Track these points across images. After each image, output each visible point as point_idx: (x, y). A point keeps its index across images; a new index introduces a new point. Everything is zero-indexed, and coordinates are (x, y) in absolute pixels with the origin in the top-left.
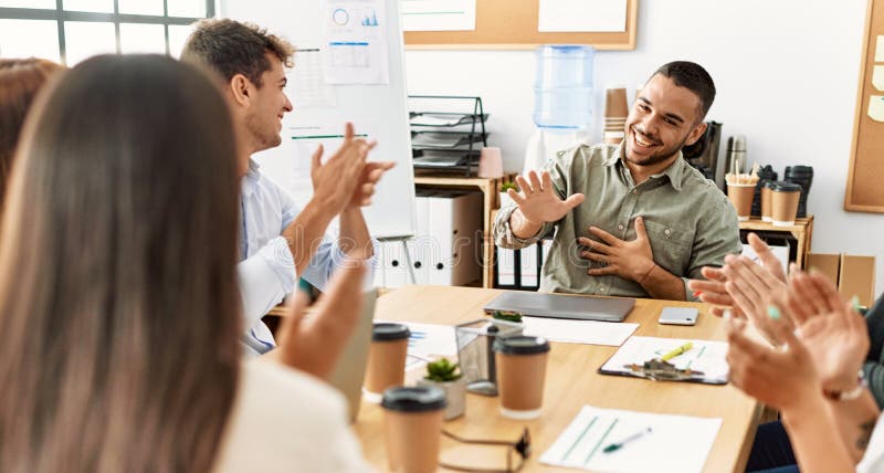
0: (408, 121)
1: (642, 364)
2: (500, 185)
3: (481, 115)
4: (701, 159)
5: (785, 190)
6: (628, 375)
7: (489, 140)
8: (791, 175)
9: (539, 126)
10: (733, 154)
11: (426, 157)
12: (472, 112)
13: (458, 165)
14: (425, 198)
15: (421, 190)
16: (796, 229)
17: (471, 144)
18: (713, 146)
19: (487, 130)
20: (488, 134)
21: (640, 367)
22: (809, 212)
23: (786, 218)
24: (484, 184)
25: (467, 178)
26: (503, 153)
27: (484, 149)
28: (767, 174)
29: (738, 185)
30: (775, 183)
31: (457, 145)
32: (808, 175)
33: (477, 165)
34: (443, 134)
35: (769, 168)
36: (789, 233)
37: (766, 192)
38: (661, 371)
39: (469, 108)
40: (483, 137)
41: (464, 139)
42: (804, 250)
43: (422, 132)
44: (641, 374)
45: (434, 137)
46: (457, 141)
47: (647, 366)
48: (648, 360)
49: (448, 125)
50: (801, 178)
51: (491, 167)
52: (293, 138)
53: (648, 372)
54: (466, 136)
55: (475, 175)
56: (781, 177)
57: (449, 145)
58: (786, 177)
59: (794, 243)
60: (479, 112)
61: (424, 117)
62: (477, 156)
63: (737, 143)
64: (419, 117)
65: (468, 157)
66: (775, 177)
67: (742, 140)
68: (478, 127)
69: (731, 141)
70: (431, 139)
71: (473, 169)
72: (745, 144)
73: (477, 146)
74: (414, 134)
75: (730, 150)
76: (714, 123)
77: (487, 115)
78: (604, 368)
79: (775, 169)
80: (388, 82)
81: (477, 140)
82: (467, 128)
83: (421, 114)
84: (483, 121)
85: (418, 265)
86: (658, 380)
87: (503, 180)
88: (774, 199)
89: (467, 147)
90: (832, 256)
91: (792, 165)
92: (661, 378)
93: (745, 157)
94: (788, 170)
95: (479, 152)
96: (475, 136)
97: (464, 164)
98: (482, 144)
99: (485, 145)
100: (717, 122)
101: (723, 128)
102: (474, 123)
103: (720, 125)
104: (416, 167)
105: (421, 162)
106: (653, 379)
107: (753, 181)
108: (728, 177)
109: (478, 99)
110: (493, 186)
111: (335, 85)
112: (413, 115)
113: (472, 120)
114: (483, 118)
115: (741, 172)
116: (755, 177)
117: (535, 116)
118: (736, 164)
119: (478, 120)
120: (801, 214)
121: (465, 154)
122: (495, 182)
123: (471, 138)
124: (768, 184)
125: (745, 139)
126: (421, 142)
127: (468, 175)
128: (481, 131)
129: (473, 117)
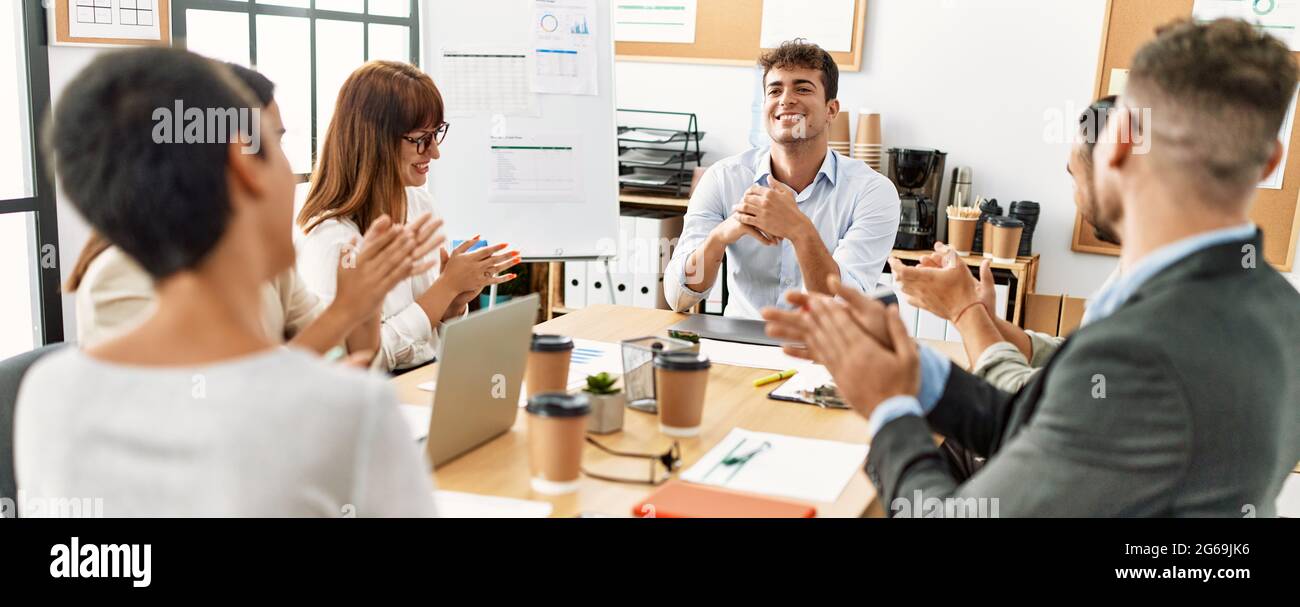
0: (616, 136)
1: (813, 390)
3: (696, 133)
4: (923, 190)
5: (1007, 225)
6: (798, 401)
7: (702, 161)
8: (1016, 210)
10: (958, 186)
11: (638, 175)
12: (686, 130)
13: (667, 184)
14: (632, 218)
15: (627, 209)
16: (1018, 268)
17: (683, 162)
18: (936, 175)
19: (701, 150)
20: (703, 153)
21: (810, 393)
22: (1035, 251)
23: (1006, 255)
25: (675, 198)
27: (697, 169)
28: (991, 209)
29: (959, 218)
30: (997, 218)
31: (667, 163)
32: (1034, 211)
33: (687, 186)
34: (656, 152)
35: (994, 202)
36: (1008, 271)
37: (988, 226)
38: (830, 398)
39: (683, 124)
40: (697, 156)
41: (675, 156)
42: (1025, 290)
43: (634, 148)
44: (811, 400)
45: (647, 154)
46: (667, 159)
47: (818, 392)
48: (819, 386)
49: (660, 142)
50: (1027, 214)
52: (493, 147)
53: (819, 398)
54: (678, 154)
55: (684, 196)
56: (1006, 213)
57: (659, 162)
58: (1011, 212)
59: (1014, 282)
60: (693, 130)
61: (637, 132)
62: (688, 176)
63: (962, 175)
64: (631, 132)
65: (679, 176)
66: (999, 212)
67: (967, 172)
68: (692, 146)
69: (955, 172)
70: (644, 156)
71: (684, 189)
72: (971, 175)
73: (688, 165)
74: (622, 150)
75: (954, 182)
76: (937, 152)
77: (703, 134)
78: (774, 393)
79: (999, 204)
80: (596, 93)
81: (690, 159)
82: (680, 146)
83: (634, 129)
84: (697, 140)
85: (622, 288)
86: (827, 406)
88: (995, 234)
89: (678, 166)
90: (1051, 298)
91: (1019, 200)
92: (830, 405)
93: (970, 190)
94: (1013, 205)
95: (692, 171)
96: (687, 154)
97: (675, 184)
98: (696, 163)
99: (699, 165)
100: (941, 151)
101: (947, 158)
102: (687, 140)
103: (944, 155)
104: (622, 185)
105: (628, 179)
106: (823, 406)
107: (975, 215)
108: (949, 210)
109: (693, 115)
111: (540, 94)
112: (621, 130)
113: (685, 138)
114: (698, 136)
115: (966, 205)
116: (977, 210)
117: (751, 137)
118: (959, 197)
119: (693, 137)
120: (1024, 250)
121: (676, 173)
123: (683, 156)
124: (990, 218)
125: (970, 169)
126: (628, 159)
127: (678, 195)
128: (695, 149)
129: (687, 134)
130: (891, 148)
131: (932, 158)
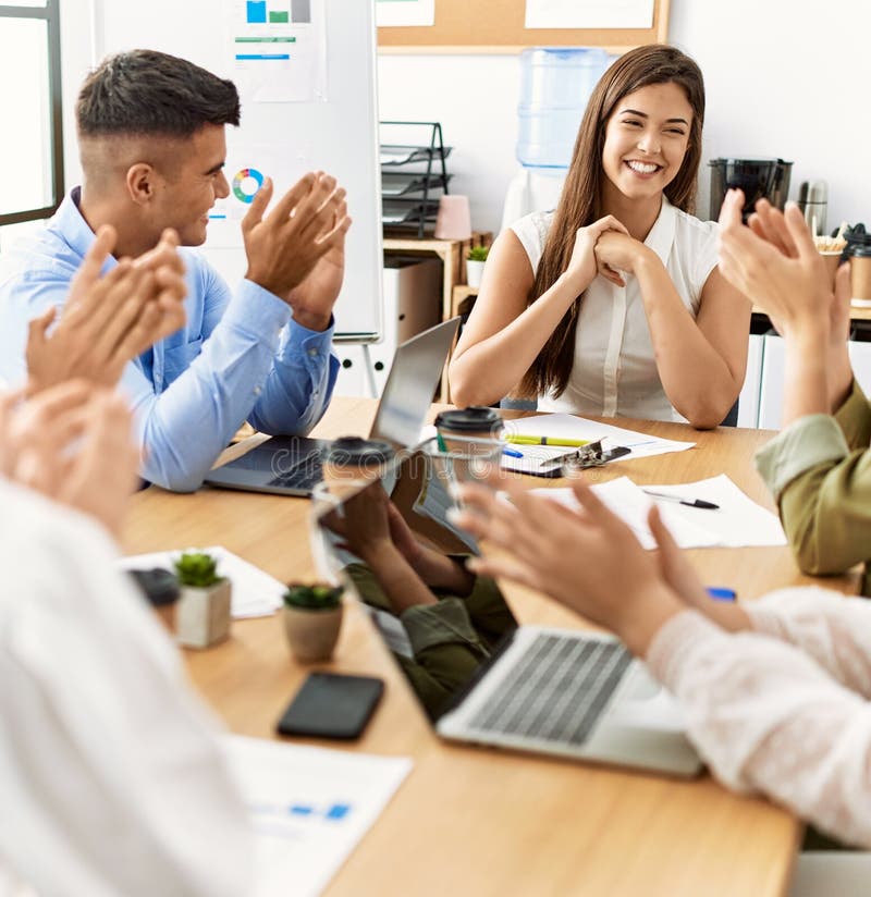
2: (467, 250)
3: (441, 149)
7: (450, 185)
9: (524, 165)
10: (809, 208)
12: (428, 145)
13: (405, 220)
17: (425, 190)
19: (448, 171)
20: (451, 176)
24: (444, 249)
25: (421, 239)
26: (472, 204)
27: (445, 197)
28: (859, 237)
31: (405, 192)
33: (434, 221)
35: (860, 227)
39: (424, 139)
40: (443, 180)
41: (415, 183)
46: (406, 186)
49: (393, 164)
51: (454, 224)
54: (419, 179)
55: (430, 236)
57: (394, 191)
60: (437, 144)
62: (434, 208)
63: (814, 191)
65: (421, 208)
67: (820, 187)
68: (436, 166)
69: (805, 187)
71: (428, 227)
72: (825, 193)
73: (434, 193)
75: (803, 200)
76: (780, 161)
77: (449, 150)
81: (435, 185)
82: (420, 167)
87: (472, 243)
89: (419, 195)
93: (825, 212)
95: (437, 201)
96: (432, 178)
97: (416, 220)
98: (441, 190)
99: (446, 192)
100: (786, 160)
101: (794, 168)
102: (430, 159)
103: (789, 165)
107: (838, 247)
109: (437, 125)
110: (457, 251)
113: (427, 156)
114: (443, 152)
115: (820, 234)
116: (841, 241)
118: (812, 221)
119: (436, 155)
121: (417, 205)
122: (460, 245)
123: (426, 182)
127: (420, 235)
128: (440, 171)
129: (430, 151)
130: (715, 158)
131: (774, 170)
